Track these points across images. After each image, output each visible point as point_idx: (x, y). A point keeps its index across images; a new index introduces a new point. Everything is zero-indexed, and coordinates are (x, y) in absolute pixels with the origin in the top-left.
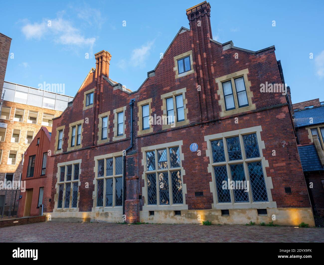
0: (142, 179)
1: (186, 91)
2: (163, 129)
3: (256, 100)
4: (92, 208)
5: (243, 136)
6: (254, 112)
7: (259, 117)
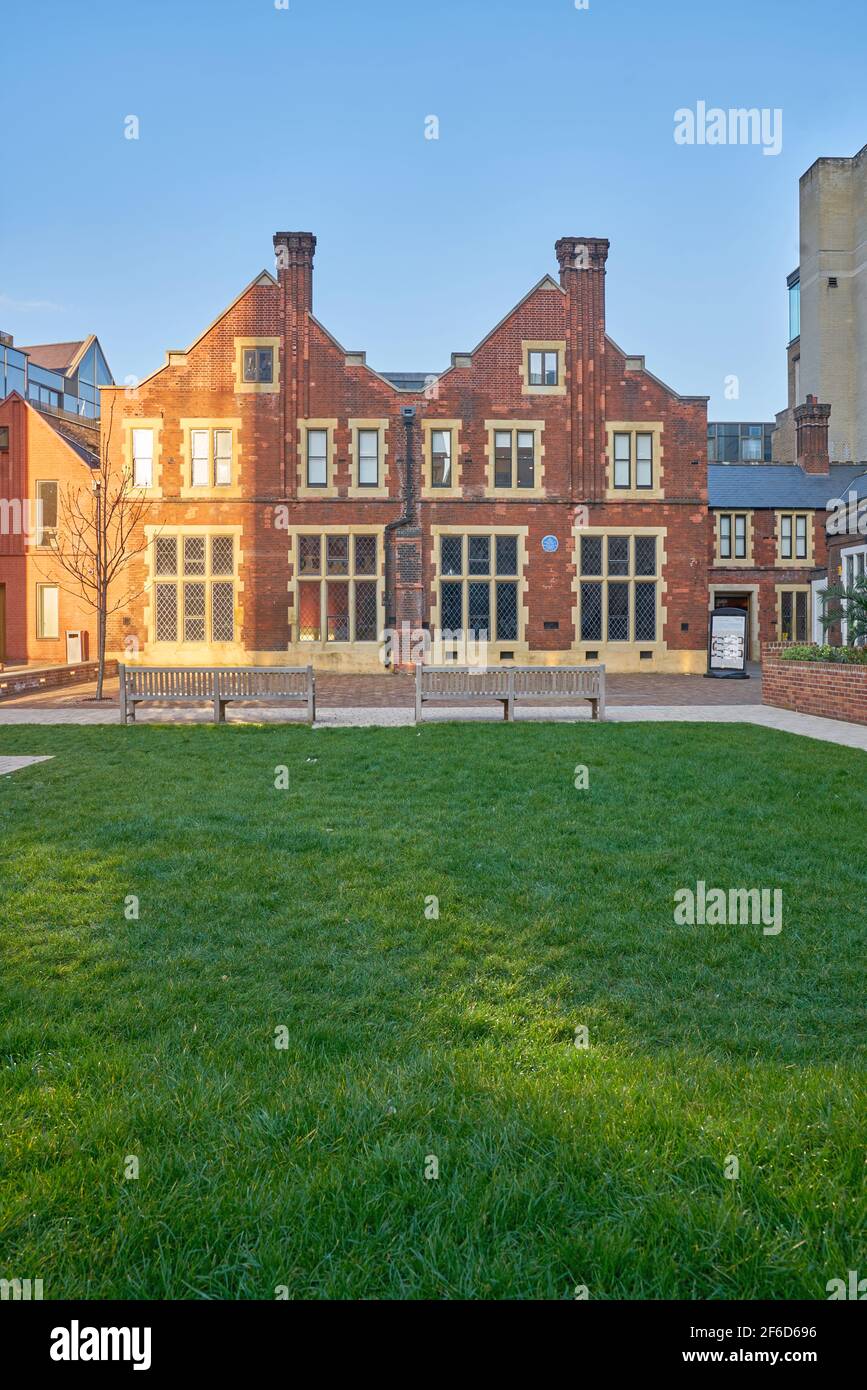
0: (432, 590)
1: (544, 429)
2: (487, 496)
3: (667, 483)
4: (289, 644)
5: (637, 538)
6: (659, 504)
7: (666, 513)
